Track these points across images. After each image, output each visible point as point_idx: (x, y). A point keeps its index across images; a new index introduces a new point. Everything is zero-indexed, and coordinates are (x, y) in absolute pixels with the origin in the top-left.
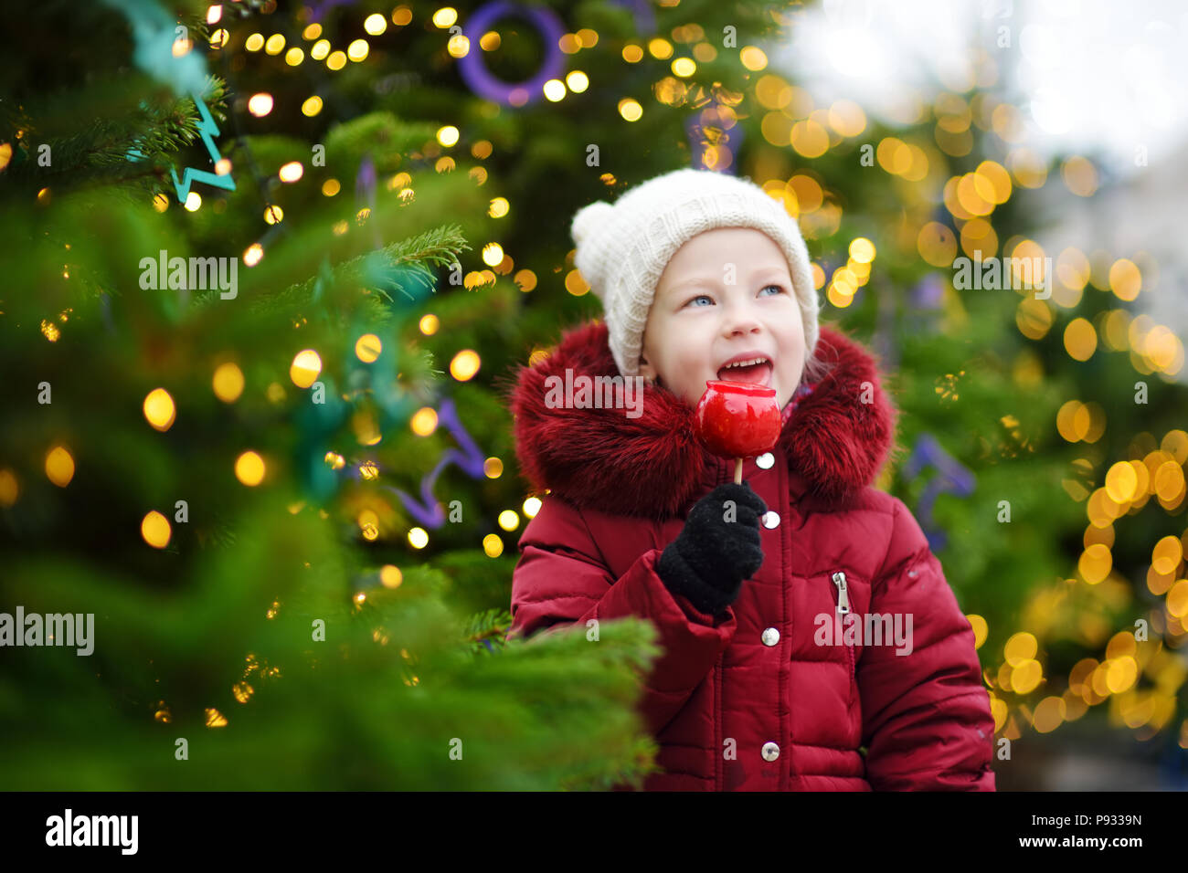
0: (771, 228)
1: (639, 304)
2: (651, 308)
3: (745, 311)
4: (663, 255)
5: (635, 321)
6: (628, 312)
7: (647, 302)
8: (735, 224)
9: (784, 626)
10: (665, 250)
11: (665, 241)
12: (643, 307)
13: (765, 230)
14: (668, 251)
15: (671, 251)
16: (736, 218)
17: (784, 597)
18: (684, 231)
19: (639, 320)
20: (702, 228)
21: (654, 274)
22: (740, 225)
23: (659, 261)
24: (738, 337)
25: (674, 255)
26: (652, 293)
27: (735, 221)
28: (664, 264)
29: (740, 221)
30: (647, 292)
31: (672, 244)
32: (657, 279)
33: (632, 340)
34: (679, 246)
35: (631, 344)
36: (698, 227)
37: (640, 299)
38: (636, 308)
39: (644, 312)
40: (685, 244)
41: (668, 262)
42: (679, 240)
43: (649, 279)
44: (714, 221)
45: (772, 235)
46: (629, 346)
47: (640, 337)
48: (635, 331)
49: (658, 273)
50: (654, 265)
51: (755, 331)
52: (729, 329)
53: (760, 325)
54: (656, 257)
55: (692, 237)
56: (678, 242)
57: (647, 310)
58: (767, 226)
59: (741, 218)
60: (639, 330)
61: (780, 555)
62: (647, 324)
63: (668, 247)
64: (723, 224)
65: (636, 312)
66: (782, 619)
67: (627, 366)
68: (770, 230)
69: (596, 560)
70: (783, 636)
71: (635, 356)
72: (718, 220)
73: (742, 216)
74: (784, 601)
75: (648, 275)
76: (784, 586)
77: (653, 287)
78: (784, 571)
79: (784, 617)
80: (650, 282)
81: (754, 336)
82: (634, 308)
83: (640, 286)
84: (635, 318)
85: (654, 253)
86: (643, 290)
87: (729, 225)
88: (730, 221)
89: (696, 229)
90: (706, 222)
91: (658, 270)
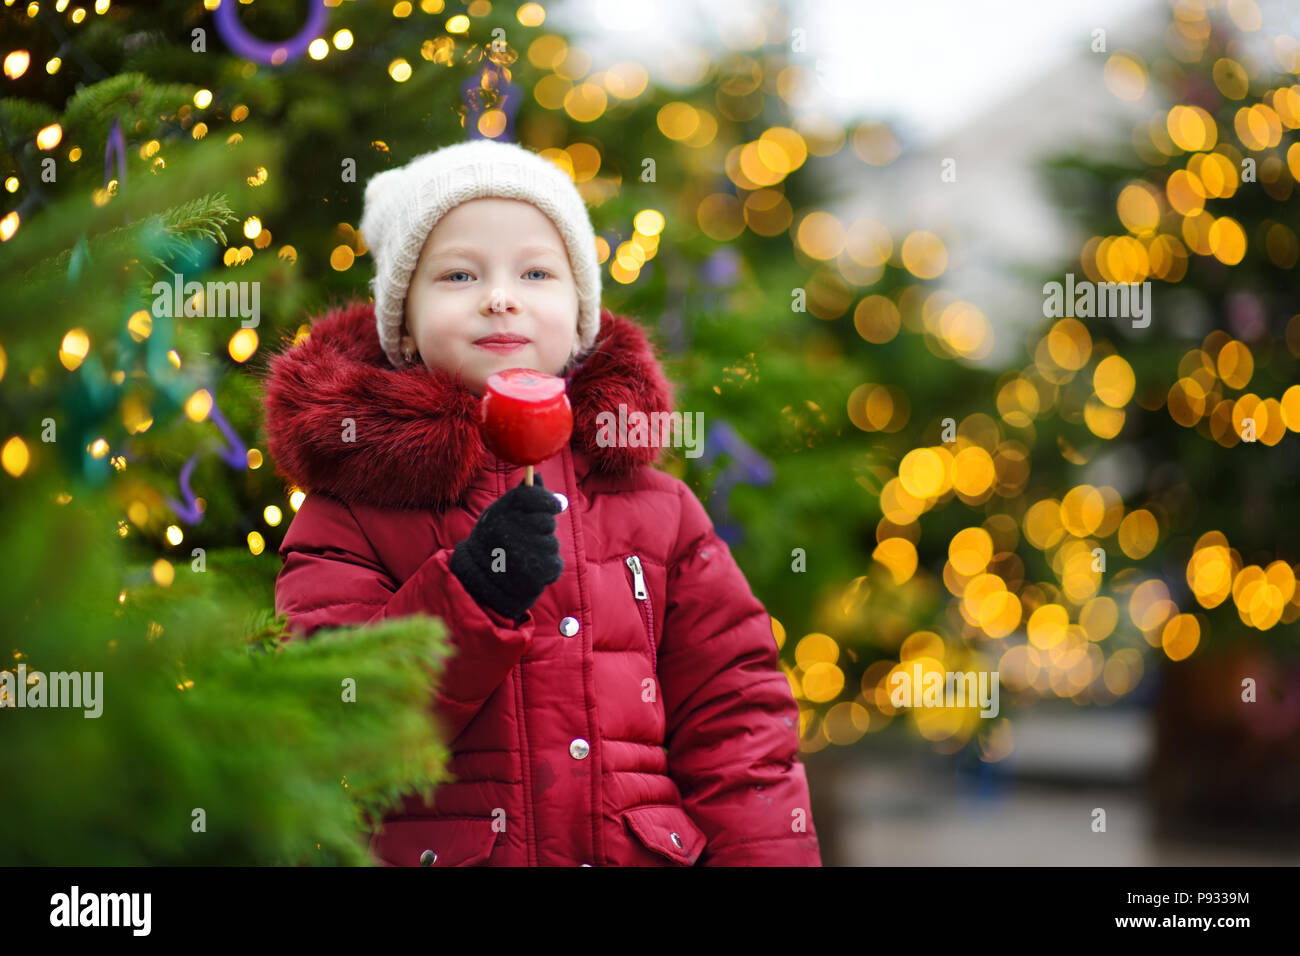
1: (400, 268)
2: (413, 273)
3: (503, 289)
4: (429, 218)
5: (394, 286)
6: (389, 276)
7: (409, 267)
8: (508, 195)
9: (583, 613)
10: (430, 214)
11: (433, 204)
12: (404, 271)
14: (434, 214)
15: (438, 215)
16: (509, 188)
17: (580, 583)
18: (453, 196)
19: (399, 285)
20: (471, 194)
21: (418, 238)
23: (424, 224)
25: (440, 220)
26: (414, 258)
27: (507, 191)
28: (429, 228)
30: (410, 256)
31: (438, 207)
32: (421, 243)
33: (391, 306)
34: (446, 211)
35: (392, 311)
36: (467, 193)
37: (401, 263)
38: (398, 272)
39: (405, 276)
40: (452, 209)
41: (434, 226)
42: (446, 204)
43: (412, 242)
44: (486, 187)
45: (547, 212)
46: (387, 312)
47: (400, 303)
48: (395, 296)
49: (423, 237)
50: (419, 228)
51: (511, 310)
52: (484, 305)
53: (518, 305)
54: (422, 221)
55: (461, 203)
56: (446, 207)
57: (408, 274)
58: (542, 201)
59: (514, 189)
60: (399, 297)
61: (572, 539)
62: (408, 291)
63: (435, 210)
64: (495, 193)
65: (397, 278)
66: (580, 607)
67: (386, 334)
68: (544, 206)
70: (583, 625)
71: (396, 324)
72: (490, 187)
73: (516, 187)
74: (580, 587)
75: (410, 238)
76: (578, 572)
77: (417, 251)
78: (576, 556)
79: (582, 605)
80: (413, 245)
81: (510, 316)
82: (395, 272)
83: (402, 249)
84: (395, 282)
85: (420, 215)
86: (405, 253)
87: (501, 195)
88: (503, 191)
89: (465, 195)
90: (476, 189)
91: (423, 234)
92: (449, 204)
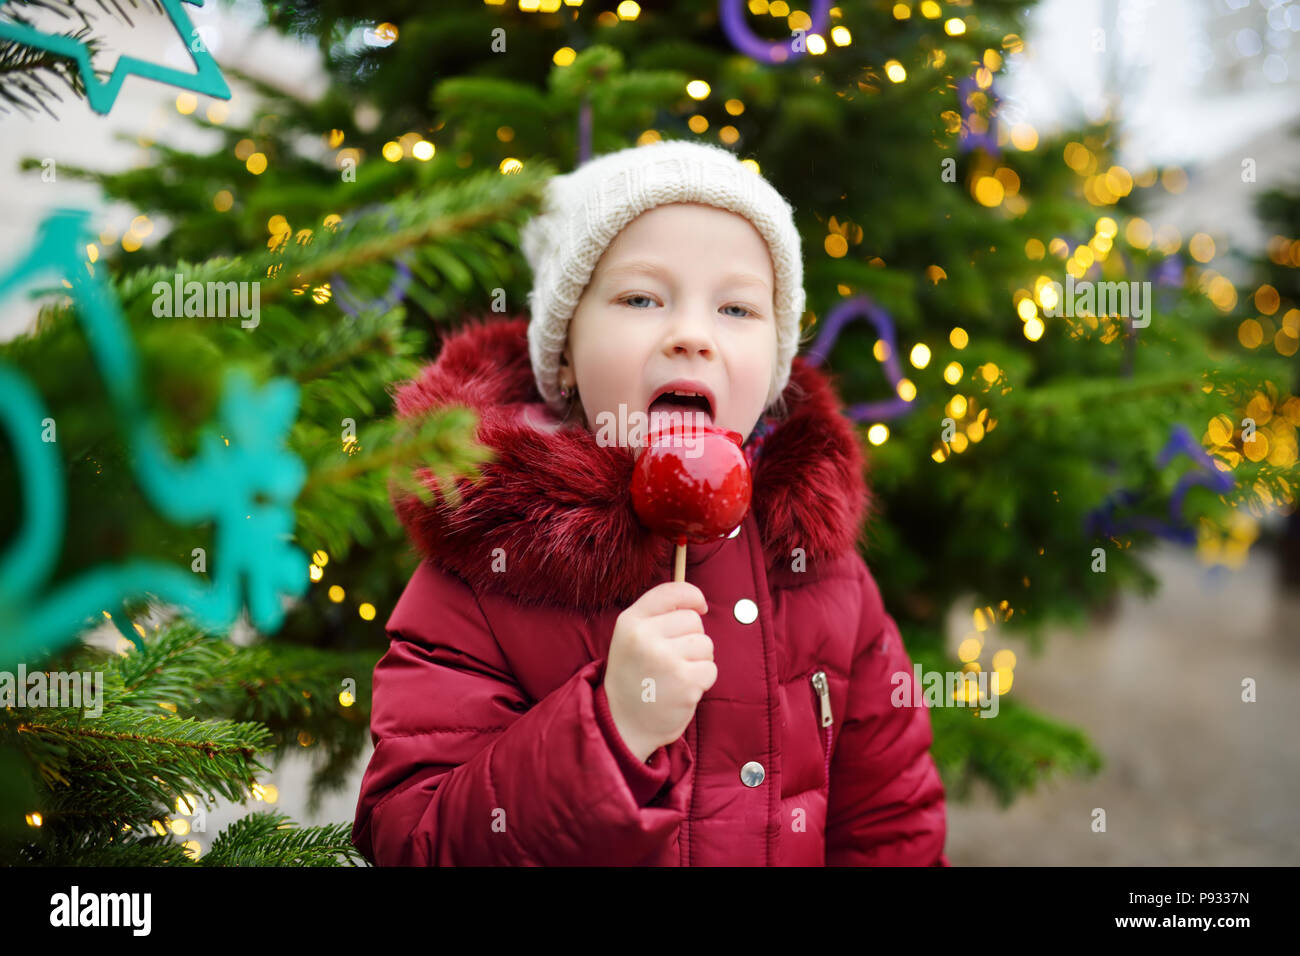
0: (765, 221)
1: (569, 280)
2: (584, 288)
3: (696, 323)
4: (615, 220)
5: (559, 302)
6: (554, 289)
7: (580, 280)
8: (720, 203)
9: (770, 758)
10: (617, 213)
11: (622, 201)
12: (574, 285)
13: (756, 223)
14: (622, 216)
15: (626, 217)
16: (724, 195)
17: (770, 720)
18: (650, 194)
19: (566, 301)
20: (675, 197)
21: (597, 243)
22: (727, 206)
23: (607, 226)
24: (680, 357)
25: (628, 224)
26: (589, 269)
27: (721, 198)
28: (613, 232)
29: (728, 200)
30: (584, 266)
31: (629, 207)
32: (600, 252)
33: (553, 327)
34: (638, 213)
35: (552, 333)
36: (668, 193)
37: (572, 273)
38: (566, 284)
39: (574, 292)
40: (647, 211)
41: (619, 232)
42: (640, 204)
43: (588, 248)
44: (692, 191)
45: (764, 232)
46: (548, 334)
47: (564, 325)
48: (559, 316)
49: (604, 243)
50: (599, 230)
51: (704, 352)
52: (671, 341)
53: (713, 348)
54: (605, 221)
55: (659, 206)
56: (638, 207)
57: (578, 290)
58: (762, 218)
59: (729, 197)
60: (565, 315)
61: (763, 661)
62: (575, 310)
63: (624, 209)
64: (705, 198)
65: (563, 291)
66: (767, 750)
67: (543, 362)
68: (763, 224)
69: (500, 671)
70: (771, 772)
71: (555, 350)
72: (699, 189)
73: (731, 194)
74: (770, 725)
75: (587, 242)
76: (769, 704)
77: (593, 260)
78: (768, 684)
79: (770, 747)
80: (589, 252)
81: (701, 359)
82: (562, 284)
83: (575, 256)
84: (561, 298)
85: (603, 214)
86: (578, 261)
87: (712, 203)
88: (715, 197)
89: (666, 194)
90: (681, 190)
91: (604, 238)
92: (643, 205)
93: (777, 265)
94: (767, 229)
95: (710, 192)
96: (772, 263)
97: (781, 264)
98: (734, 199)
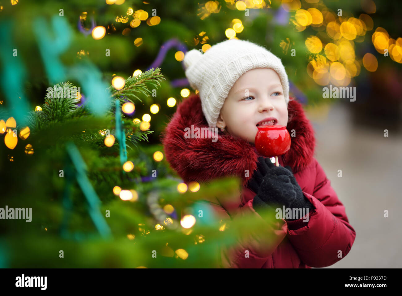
0: (277, 68)
1: (222, 97)
2: (226, 99)
4: (235, 78)
7: (225, 97)
8: (264, 67)
10: (235, 77)
11: (236, 73)
13: (275, 69)
15: (238, 77)
16: (265, 64)
18: (244, 69)
19: (221, 103)
20: (251, 68)
21: (230, 86)
22: (266, 67)
23: (233, 81)
24: (265, 112)
26: (228, 93)
27: (264, 65)
28: (235, 82)
30: (226, 93)
31: (239, 74)
32: (231, 88)
34: (241, 75)
35: (216, 112)
36: (250, 68)
37: (223, 95)
40: (244, 74)
41: (236, 81)
42: (242, 73)
43: (227, 88)
44: (256, 65)
47: (219, 110)
49: (232, 85)
50: (231, 82)
51: (271, 110)
52: (262, 109)
53: (273, 107)
54: (232, 79)
55: (247, 71)
56: (241, 73)
57: (224, 99)
58: (276, 68)
59: (266, 64)
60: (220, 107)
62: (223, 106)
63: (237, 75)
64: (260, 67)
65: (220, 100)
68: (277, 69)
71: (216, 117)
72: (258, 65)
75: (227, 86)
77: (229, 91)
80: (228, 89)
81: (271, 112)
82: (219, 98)
83: (224, 90)
84: (219, 102)
85: (231, 77)
87: (262, 67)
89: (248, 68)
90: (253, 66)
91: (232, 84)
92: (243, 73)
93: (281, 78)
94: (278, 70)
95: (261, 65)
96: (280, 78)
97: (283, 78)
98: (268, 65)
